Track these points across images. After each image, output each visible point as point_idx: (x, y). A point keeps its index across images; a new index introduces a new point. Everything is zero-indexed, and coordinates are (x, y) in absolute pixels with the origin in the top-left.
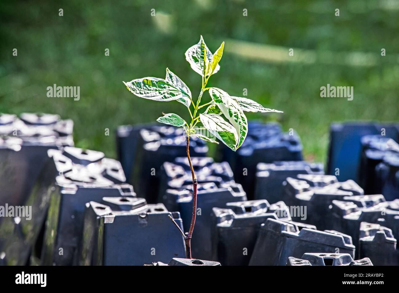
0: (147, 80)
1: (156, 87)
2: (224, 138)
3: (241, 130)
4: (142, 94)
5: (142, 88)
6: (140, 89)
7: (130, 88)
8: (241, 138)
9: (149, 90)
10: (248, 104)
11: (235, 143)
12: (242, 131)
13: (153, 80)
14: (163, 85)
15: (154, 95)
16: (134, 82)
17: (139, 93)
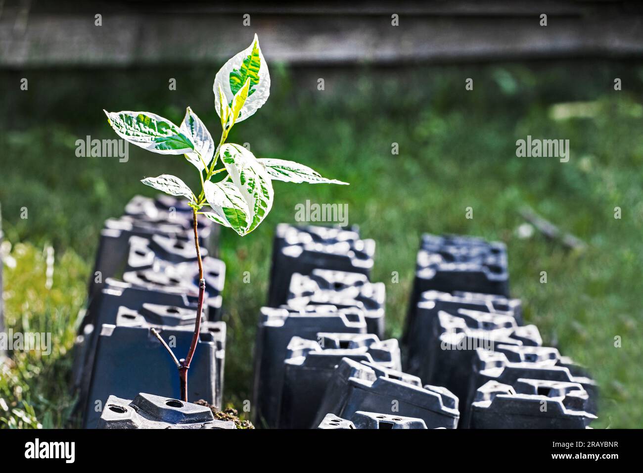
0: (144, 116)
1: (155, 130)
2: (229, 216)
3: (256, 206)
4: (129, 135)
5: (133, 125)
6: (130, 126)
7: (113, 121)
8: (254, 217)
9: (141, 131)
10: (293, 171)
11: (245, 224)
12: (257, 208)
13: (153, 118)
14: (166, 129)
15: (145, 141)
16: (124, 115)
17: (125, 133)
